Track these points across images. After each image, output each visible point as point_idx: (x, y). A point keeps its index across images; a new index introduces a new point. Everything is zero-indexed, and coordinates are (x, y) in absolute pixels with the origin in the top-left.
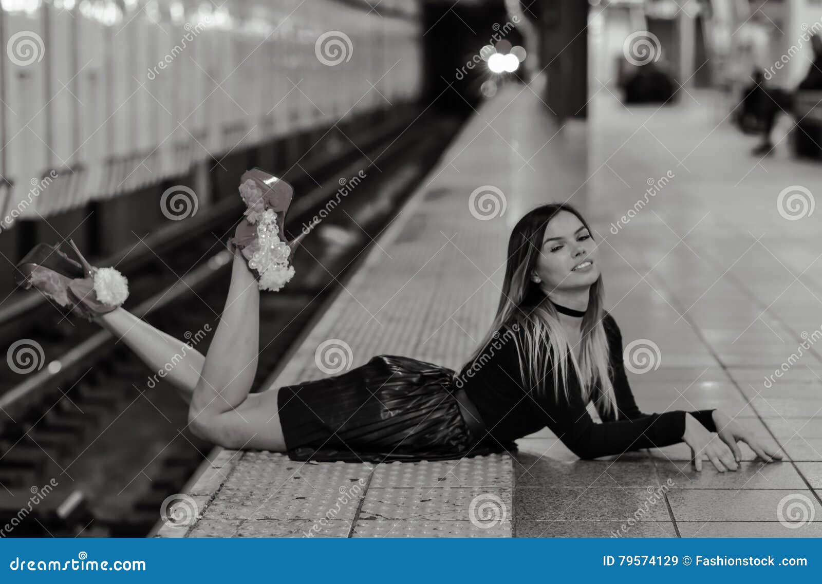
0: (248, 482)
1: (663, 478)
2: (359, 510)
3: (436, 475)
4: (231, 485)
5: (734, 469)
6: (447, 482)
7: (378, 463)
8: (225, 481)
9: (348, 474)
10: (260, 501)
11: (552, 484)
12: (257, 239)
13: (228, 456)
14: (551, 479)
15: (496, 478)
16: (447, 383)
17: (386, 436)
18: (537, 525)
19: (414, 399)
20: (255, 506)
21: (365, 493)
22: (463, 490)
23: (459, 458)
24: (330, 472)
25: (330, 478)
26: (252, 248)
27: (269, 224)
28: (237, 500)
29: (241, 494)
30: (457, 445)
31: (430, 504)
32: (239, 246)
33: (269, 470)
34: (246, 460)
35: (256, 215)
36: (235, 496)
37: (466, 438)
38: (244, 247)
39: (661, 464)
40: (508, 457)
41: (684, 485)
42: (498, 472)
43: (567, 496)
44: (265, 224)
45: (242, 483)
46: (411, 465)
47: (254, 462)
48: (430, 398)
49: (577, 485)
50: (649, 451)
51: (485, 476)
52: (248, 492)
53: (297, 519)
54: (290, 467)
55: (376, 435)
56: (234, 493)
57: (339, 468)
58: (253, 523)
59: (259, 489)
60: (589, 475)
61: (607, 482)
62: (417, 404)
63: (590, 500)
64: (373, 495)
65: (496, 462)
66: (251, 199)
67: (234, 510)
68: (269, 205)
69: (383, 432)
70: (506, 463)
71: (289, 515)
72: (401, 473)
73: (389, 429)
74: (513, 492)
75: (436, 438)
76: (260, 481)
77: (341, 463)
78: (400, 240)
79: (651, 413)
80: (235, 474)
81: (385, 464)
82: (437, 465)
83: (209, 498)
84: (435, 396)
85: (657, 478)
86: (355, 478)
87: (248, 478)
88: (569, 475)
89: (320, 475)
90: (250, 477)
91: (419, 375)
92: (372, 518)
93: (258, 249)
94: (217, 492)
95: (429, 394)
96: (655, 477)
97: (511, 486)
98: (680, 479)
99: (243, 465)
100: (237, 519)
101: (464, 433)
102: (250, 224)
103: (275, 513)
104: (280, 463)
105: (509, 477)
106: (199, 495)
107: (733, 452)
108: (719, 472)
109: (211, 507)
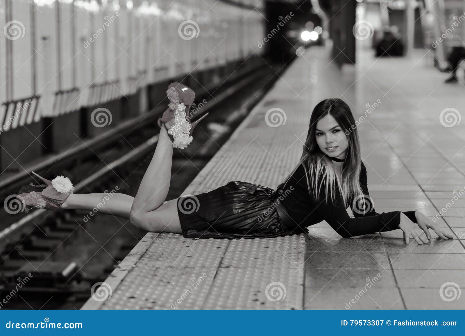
0: (161, 248)
1: (387, 247)
2: (221, 263)
3: (263, 246)
4: (151, 250)
5: (427, 243)
6: (269, 249)
7: (232, 239)
8: (149, 248)
9: (215, 244)
10: (167, 258)
11: (326, 250)
12: (174, 119)
13: (151, 236)
14: (326, 248)
15: (296, 247)
16: (270, 195)
17: (236, 223)
18: (317, 270)
19: (251, 203)
20: (164, 261)
21: (224, 254)
22: (278, 253)
23: (277, 237)
24: (206, 244)
25: (205, 246)
26: (170, 123)
27: (181, 111)
28: (154, 257)
29: (157, 254)
30: (275, 229)
31: (259, 260)
32: (164, 122)
33: (173, 242)
34: (160, 237)
35: (174, 106)
36: (153, 255)
37: (279, 224)
38: (167, 122)
39: (387, 240)
40: (303, 236)
41: (399, 251)
42: (297, 244)
43: (334, 256)
44: (179, 111)
45: (158, 249)
46: (250, 240)
47: (165, 239)
48: (260, 203)
49: (340, 251)
50: (380, 234)
51: (290, 246)
52: (161, 254)
53: (186, 267)
54: (184, 241)
55: (231, 222)
56: (153, 254)
57: (211, 242)
58: (163, 269)
59: (167, 252)
60: (347, 246)
61: (357, 249)
62: (253, 206)
63: (347, 258)
64: (228, 255)
65: (296, 239)
66: (172, 97)
67: (153, 263)
68: (182, 101)
69: (234, 221)
70: (302, 240)
71: (183, 265)
72: (244, 244)
73: (238, 219)
74: (305, 254)
75: (263, 224)
76: (167, 248)
77: (212, 239)
78: (249, 127)
79: (381, 213)
80: (154, 245)
81: (236, 240)
82: (264, 240)
83: (140, 256)
84: (263, 202)
85: (384, 247)
86: (219, 247)
87: (161, 247)
88: (336, 245)
89: (201, 245)
90: (162, 246)
91: (254, 190)
92: (228, 267)
93: (174, 124)
94: (144, 254)
95: (259, 200)
96: (383, 247)
97: (304, 251)
98: (396, 248)
99: (159, 240)
100: (154, 267)
101: (279, 222)
102: (171, 111)
103: (175, 263)
104: (179, 239)
105: (303, 247)
106: (134, 255)
107: (426, 234)
108: (419, 244)
109: (141, 261)
